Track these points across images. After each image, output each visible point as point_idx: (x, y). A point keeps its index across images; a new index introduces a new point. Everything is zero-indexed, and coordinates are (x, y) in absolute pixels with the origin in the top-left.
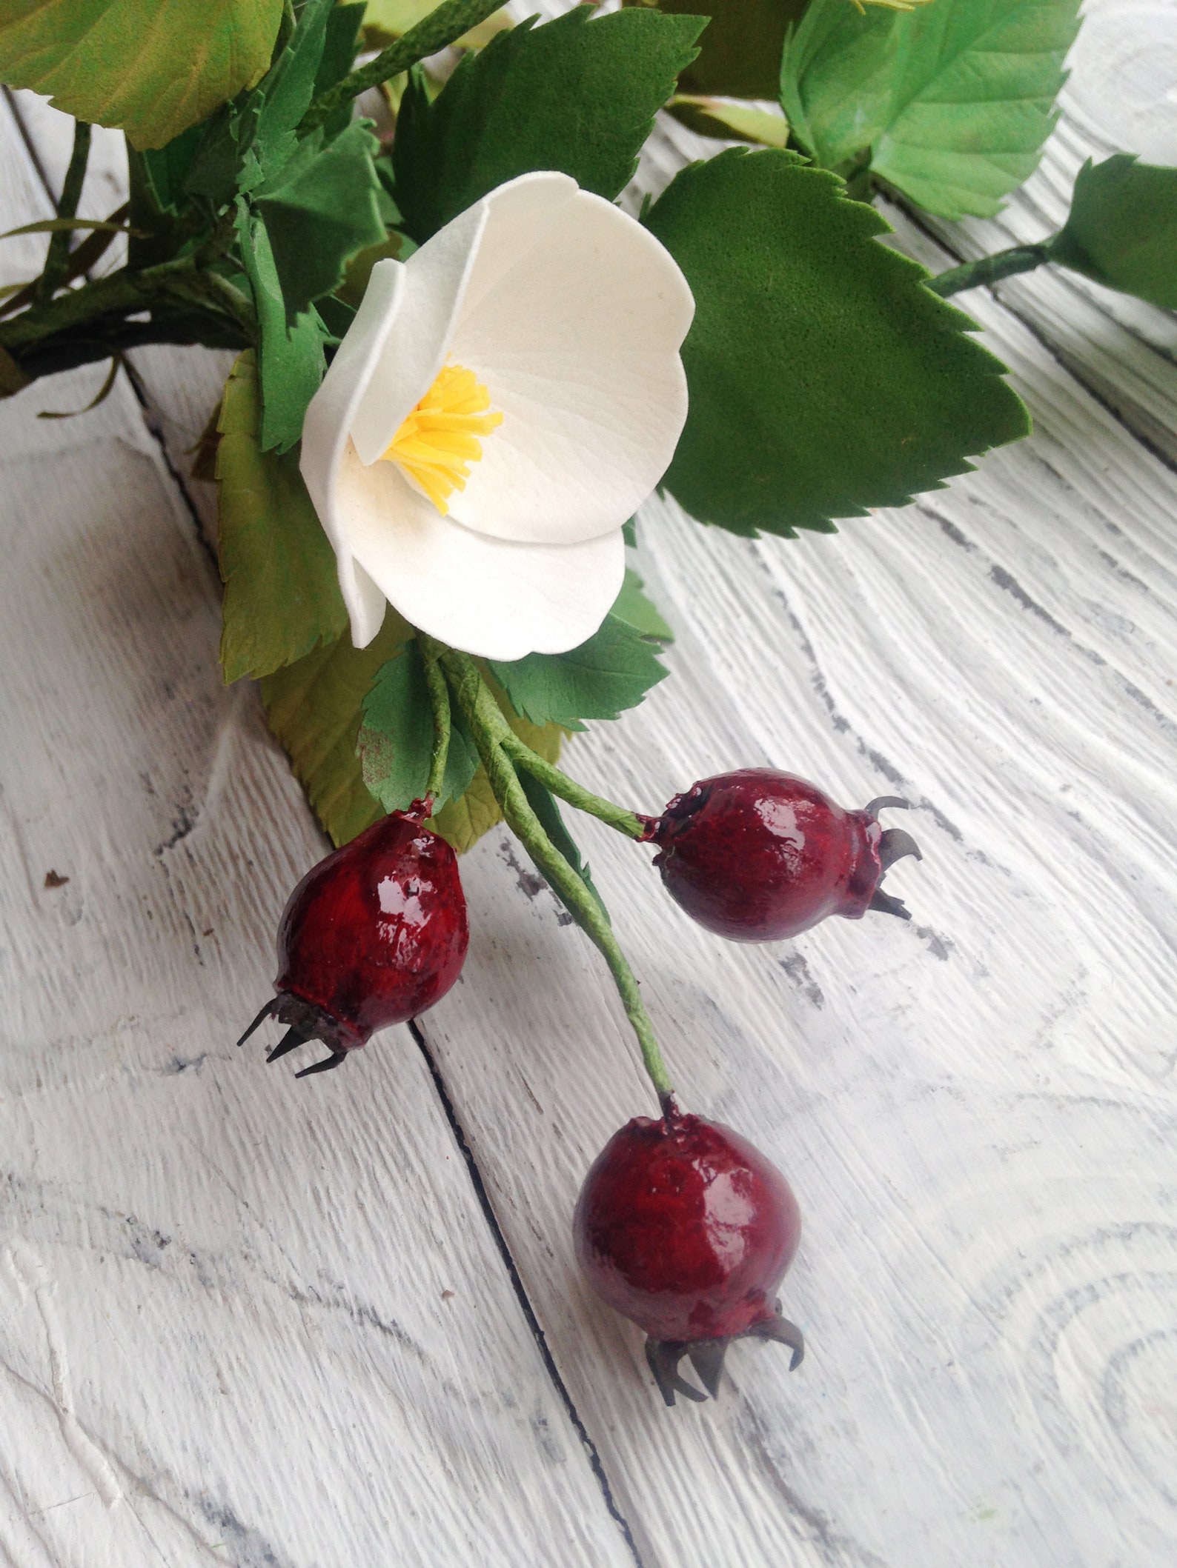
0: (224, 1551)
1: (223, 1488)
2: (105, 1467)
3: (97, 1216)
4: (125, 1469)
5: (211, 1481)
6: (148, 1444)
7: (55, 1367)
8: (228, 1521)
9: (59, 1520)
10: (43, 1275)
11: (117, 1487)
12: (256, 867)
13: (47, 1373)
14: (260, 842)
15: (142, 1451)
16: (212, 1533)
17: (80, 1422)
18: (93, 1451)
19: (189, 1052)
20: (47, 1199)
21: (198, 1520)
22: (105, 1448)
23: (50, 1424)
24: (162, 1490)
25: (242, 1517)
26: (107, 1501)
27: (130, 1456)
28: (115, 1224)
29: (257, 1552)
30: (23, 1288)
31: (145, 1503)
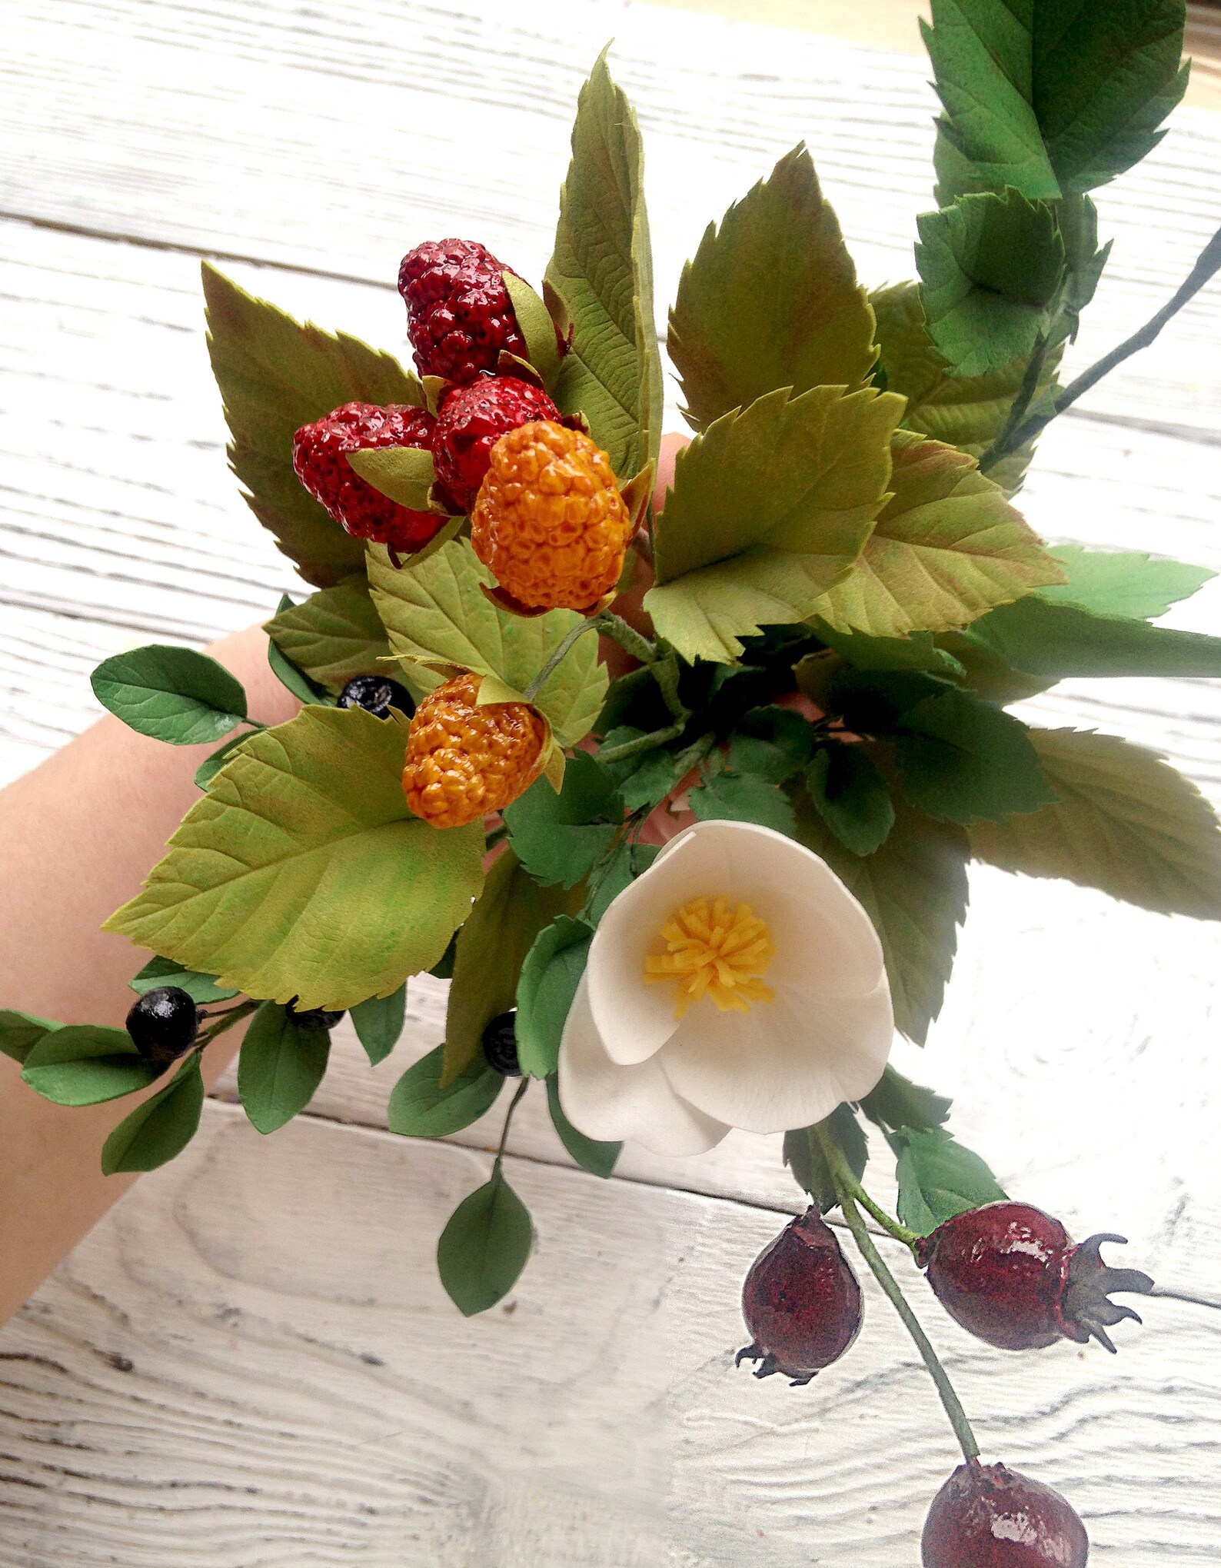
0: (868, 1392)
1: (844, 1380)
2: (804, 1425)
3: (699, 1374)
4: (809, 1417)
5: (839, 1383)
6: (807, 1401)
7: (753, 1425)
8: (859, 1385)
9: (813, 1454)
10: (707, 1412)
11: (815, 1424)
12: (584, 1213)
13: (752, 1430)
14: (570, 1204)
15: (810, 1405)
16: (859, 1394)
17: (782, 1425)
18: (795, 1426)
19: (655, 1293)
20: (675, 1392)
21: (851, 1396)
22: (797, 1420)
23: (772, 1439)
24: (830, 1405)
25: (860, 1378)
26: (817, 1430)
27: (809, 1411)
28: (710, 1368)
29: (876, 1380)
30: (706, 1423)
31: (828, 1415)
